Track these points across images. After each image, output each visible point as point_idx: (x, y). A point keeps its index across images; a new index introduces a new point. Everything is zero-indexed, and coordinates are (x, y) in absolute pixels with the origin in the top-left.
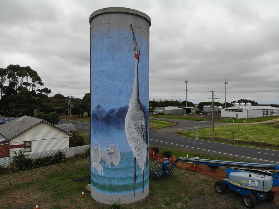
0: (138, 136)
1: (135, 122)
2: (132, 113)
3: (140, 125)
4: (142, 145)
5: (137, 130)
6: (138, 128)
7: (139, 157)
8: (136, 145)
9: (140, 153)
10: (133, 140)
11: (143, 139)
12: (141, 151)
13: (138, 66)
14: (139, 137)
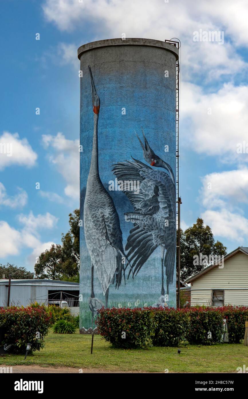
0: (97, 233)
1: (94, 211)
2: (89, 198)
3: (100, 216)
4: (103, 248)
5: (96, 225)
6: (98, 221)
7: (99, 266)
8: (94, 247)
9: (99, 260)
10: (91, 239)
11: (105, 238)
12: (102, 257)
13: (97, 123)
14: (98, 236)
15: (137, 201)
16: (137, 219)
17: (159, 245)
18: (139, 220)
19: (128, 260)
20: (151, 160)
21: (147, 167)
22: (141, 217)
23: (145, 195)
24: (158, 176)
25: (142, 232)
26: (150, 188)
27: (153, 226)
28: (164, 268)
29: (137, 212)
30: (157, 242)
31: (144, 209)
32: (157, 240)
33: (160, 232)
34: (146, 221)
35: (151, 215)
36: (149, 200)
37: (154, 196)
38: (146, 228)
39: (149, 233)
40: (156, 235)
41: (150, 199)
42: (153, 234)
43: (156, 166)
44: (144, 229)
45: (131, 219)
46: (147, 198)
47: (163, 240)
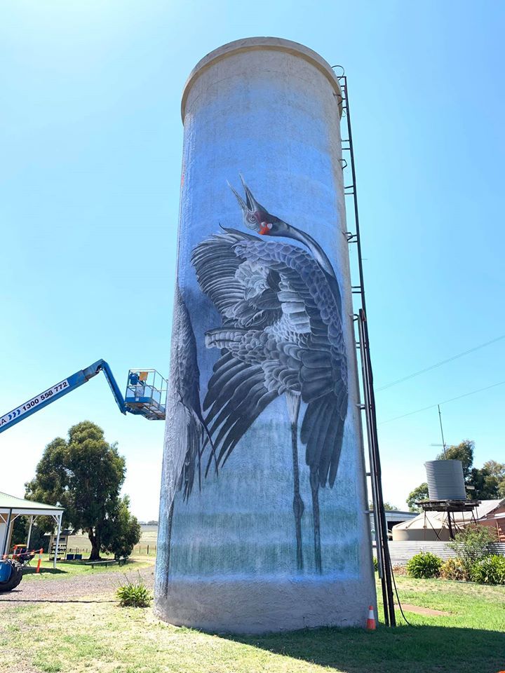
4: (173, 413)
11: (176, 392)
15: (227, 305)
16: (229, 340)
17: (282, 393)
18: (233, 341)
19: (207, 430)
20: (258, 224)
21: (250, 237)
22: (236, 335)
23: (246, 290)
24: (279, 253)
25: (239, 366)
26: (258, 276)
27: (265, 351)
28: (298, 447)
29: (229, 325)
30: (277, 386)
31: (244, 318)
32: (277, 382)
33: (283, 363)
34: (249, 342)
35: (261, 328)
36: (255, 300)
37: (267, 290)
38: (246, 356)
39: (255, 367)
40: (275, 370)
41: (257, 297)
42: (266, 367)
43: (271, 235)
44: (244, 358)
45: (217, 341)
46: (250, 296)
47: (297, 382)
